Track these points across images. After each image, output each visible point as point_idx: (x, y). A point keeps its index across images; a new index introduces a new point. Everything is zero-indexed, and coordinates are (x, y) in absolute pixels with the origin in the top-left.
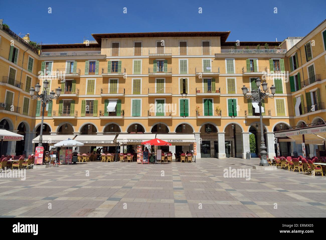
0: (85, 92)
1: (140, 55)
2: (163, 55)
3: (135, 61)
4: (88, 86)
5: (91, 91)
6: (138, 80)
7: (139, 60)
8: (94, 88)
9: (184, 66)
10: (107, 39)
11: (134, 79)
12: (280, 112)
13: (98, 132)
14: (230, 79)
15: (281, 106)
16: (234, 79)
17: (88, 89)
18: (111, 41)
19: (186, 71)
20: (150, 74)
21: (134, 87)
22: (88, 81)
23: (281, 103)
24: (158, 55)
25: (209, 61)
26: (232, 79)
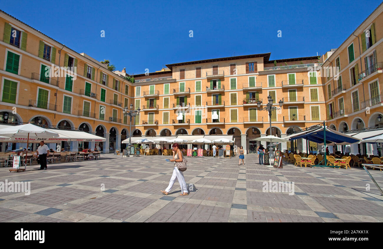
0: (162, 107)
1: (200, 77)
2: (217, 76)
3: (196, 82)
4: (164, 102)
5: (167, 106)
6: (199, 96)
7: (199, 81)
8: (168, 104)
9: (233, 82)
10: (176, 67)
11: (196, 95)
12: (314, 117)
13: (172, 135)
14: (271, 91)
15: (316, 112)
16: (274, 92)
17: (164, 104)
18: (179, 68)
19: (236, 87)
20: (207, 91)
21: (196, 101)
22: (165, 98)
23: (316, 109)
24: (213, 76)
25: (254, 77)
26: (273, 91)
